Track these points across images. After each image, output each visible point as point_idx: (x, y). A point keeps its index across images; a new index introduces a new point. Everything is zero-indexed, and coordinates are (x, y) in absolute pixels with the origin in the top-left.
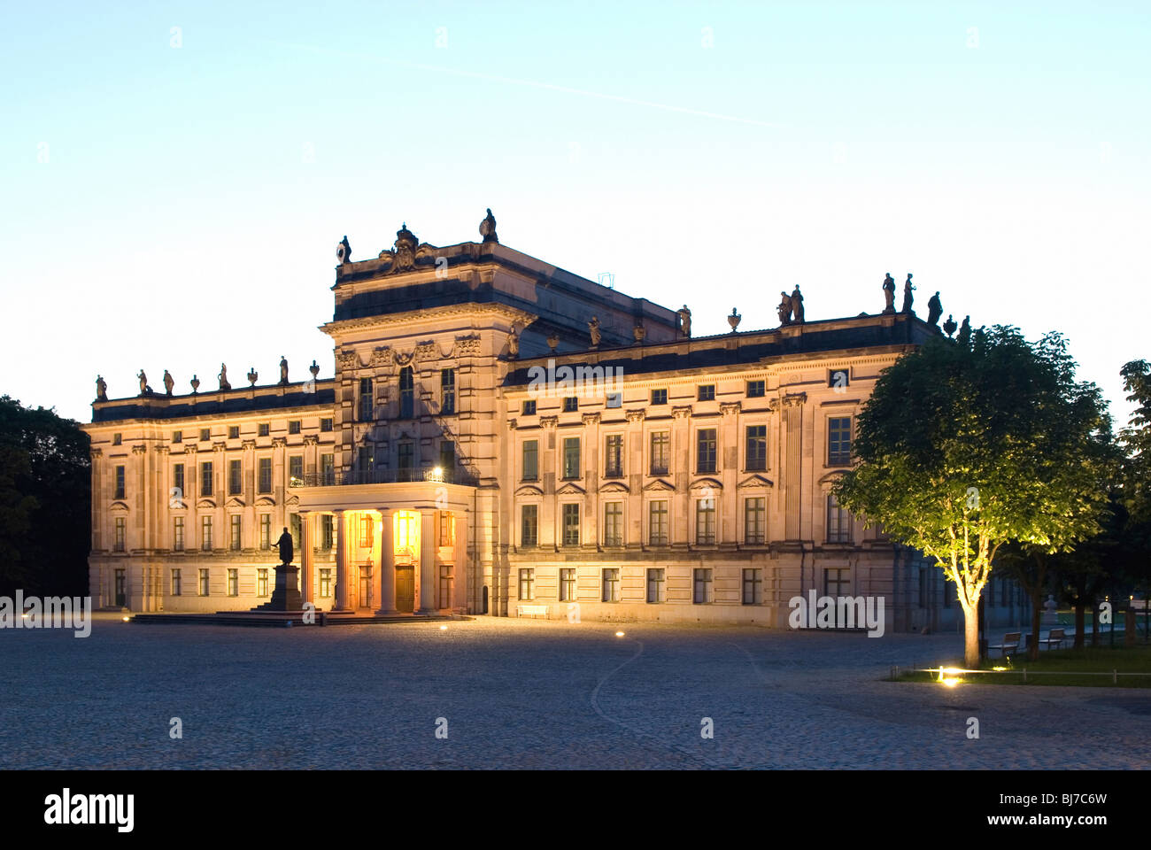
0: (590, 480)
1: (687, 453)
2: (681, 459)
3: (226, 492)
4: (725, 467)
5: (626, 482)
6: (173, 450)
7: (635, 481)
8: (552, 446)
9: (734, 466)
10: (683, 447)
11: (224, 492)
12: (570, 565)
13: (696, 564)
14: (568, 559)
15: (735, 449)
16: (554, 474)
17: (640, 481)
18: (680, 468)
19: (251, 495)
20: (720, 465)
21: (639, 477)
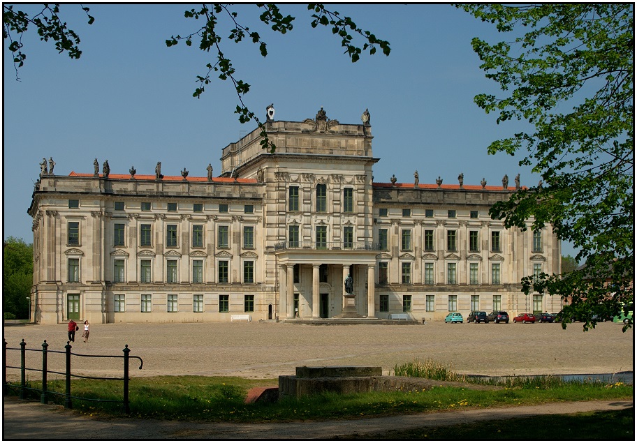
0: (417, 252)
1: (466, 241)
2: (463, 244)
3: (165, 246)
4: (483, 249)
5: (436, 254)
6: (114, 215)
7: (440, 253)
8: (397, 232)
9: (487, 249)
10: (464, 239)
11: (163, 245)
12: (409, 294)
13: (473, 294)
14: (409, 290)
15: (487, 241)
16: (398, 247)
17: (443, 253)
18: (463, 249)
19: (187, 249)
20: (480, 248)
21: (443, 251)
